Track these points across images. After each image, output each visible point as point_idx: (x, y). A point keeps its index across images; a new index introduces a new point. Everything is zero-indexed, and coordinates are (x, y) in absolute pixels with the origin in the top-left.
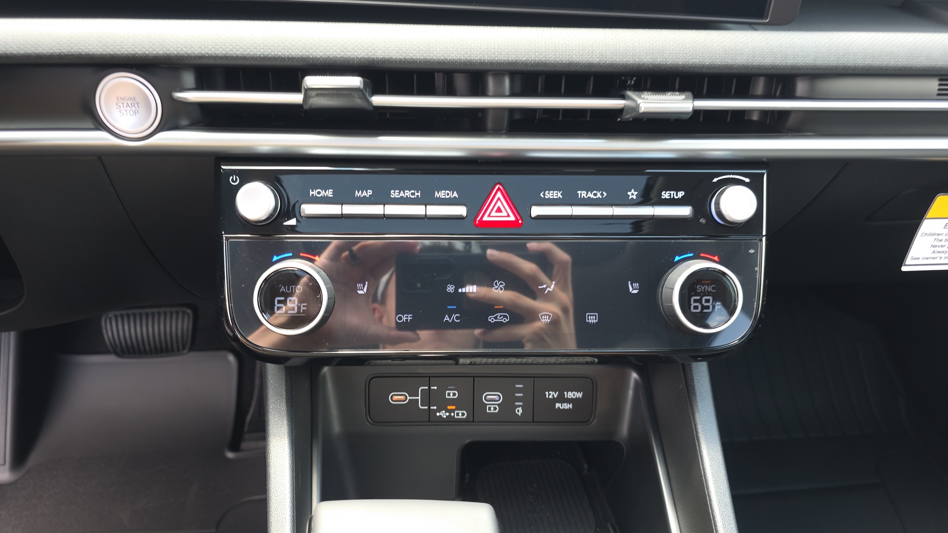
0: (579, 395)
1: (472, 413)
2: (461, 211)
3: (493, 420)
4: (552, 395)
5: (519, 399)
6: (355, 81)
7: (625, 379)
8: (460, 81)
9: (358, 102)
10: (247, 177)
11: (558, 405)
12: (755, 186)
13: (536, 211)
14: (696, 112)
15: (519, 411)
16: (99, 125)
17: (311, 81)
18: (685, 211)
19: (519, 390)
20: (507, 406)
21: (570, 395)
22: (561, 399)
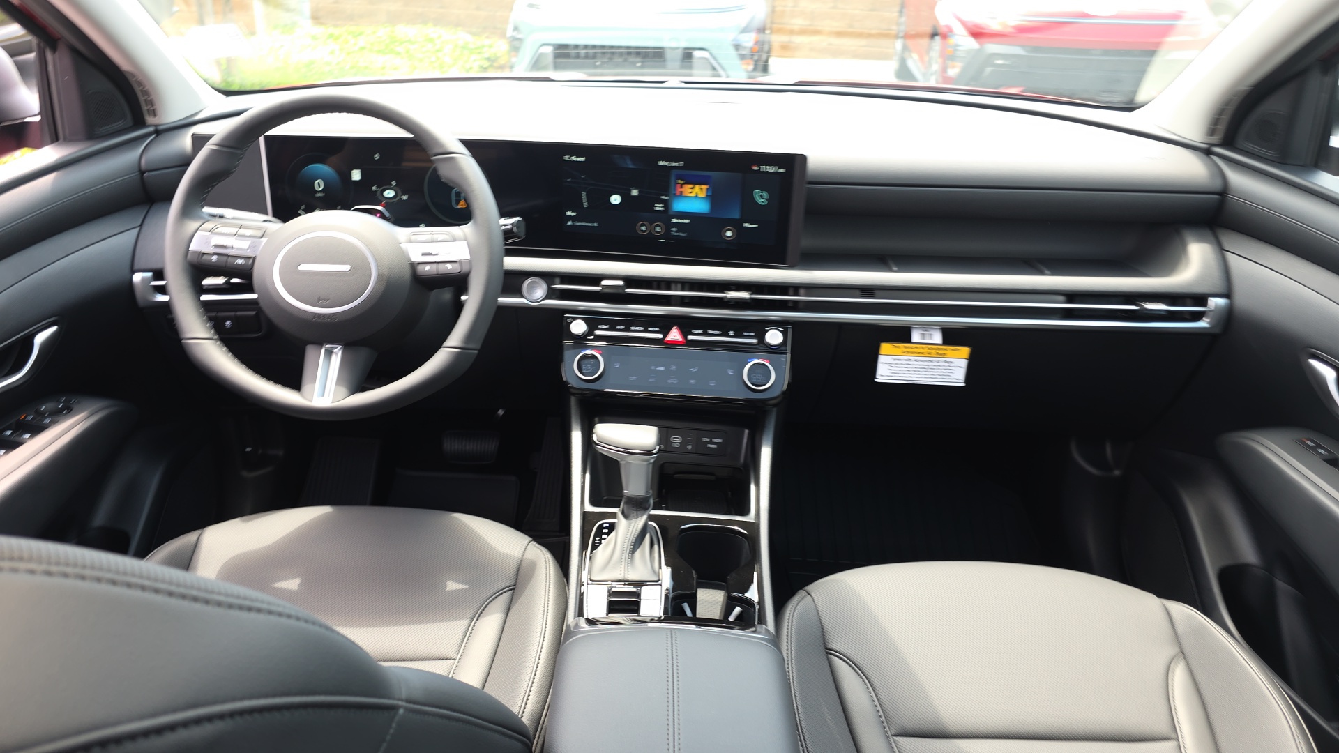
0: (720, 441)
1: (666, 446)
2: (660, 336)
3: (676, 451)
4: (707, 440)
5: (689, 441)
6: (621, 283)
7: (743, 433)
8: (655, 284)
9: (621, 291)
10: (574, 319)
11: (709, 445)
12: (784, 333)
13: (690, 337)
14: (751, 299)
15: (689, 447)
16: (522, 297)
17: (604, 282)
18: (755, 341)
19: (690, 436)
20: (683, 444)
21: (715, 440)
22: (711, 442)
